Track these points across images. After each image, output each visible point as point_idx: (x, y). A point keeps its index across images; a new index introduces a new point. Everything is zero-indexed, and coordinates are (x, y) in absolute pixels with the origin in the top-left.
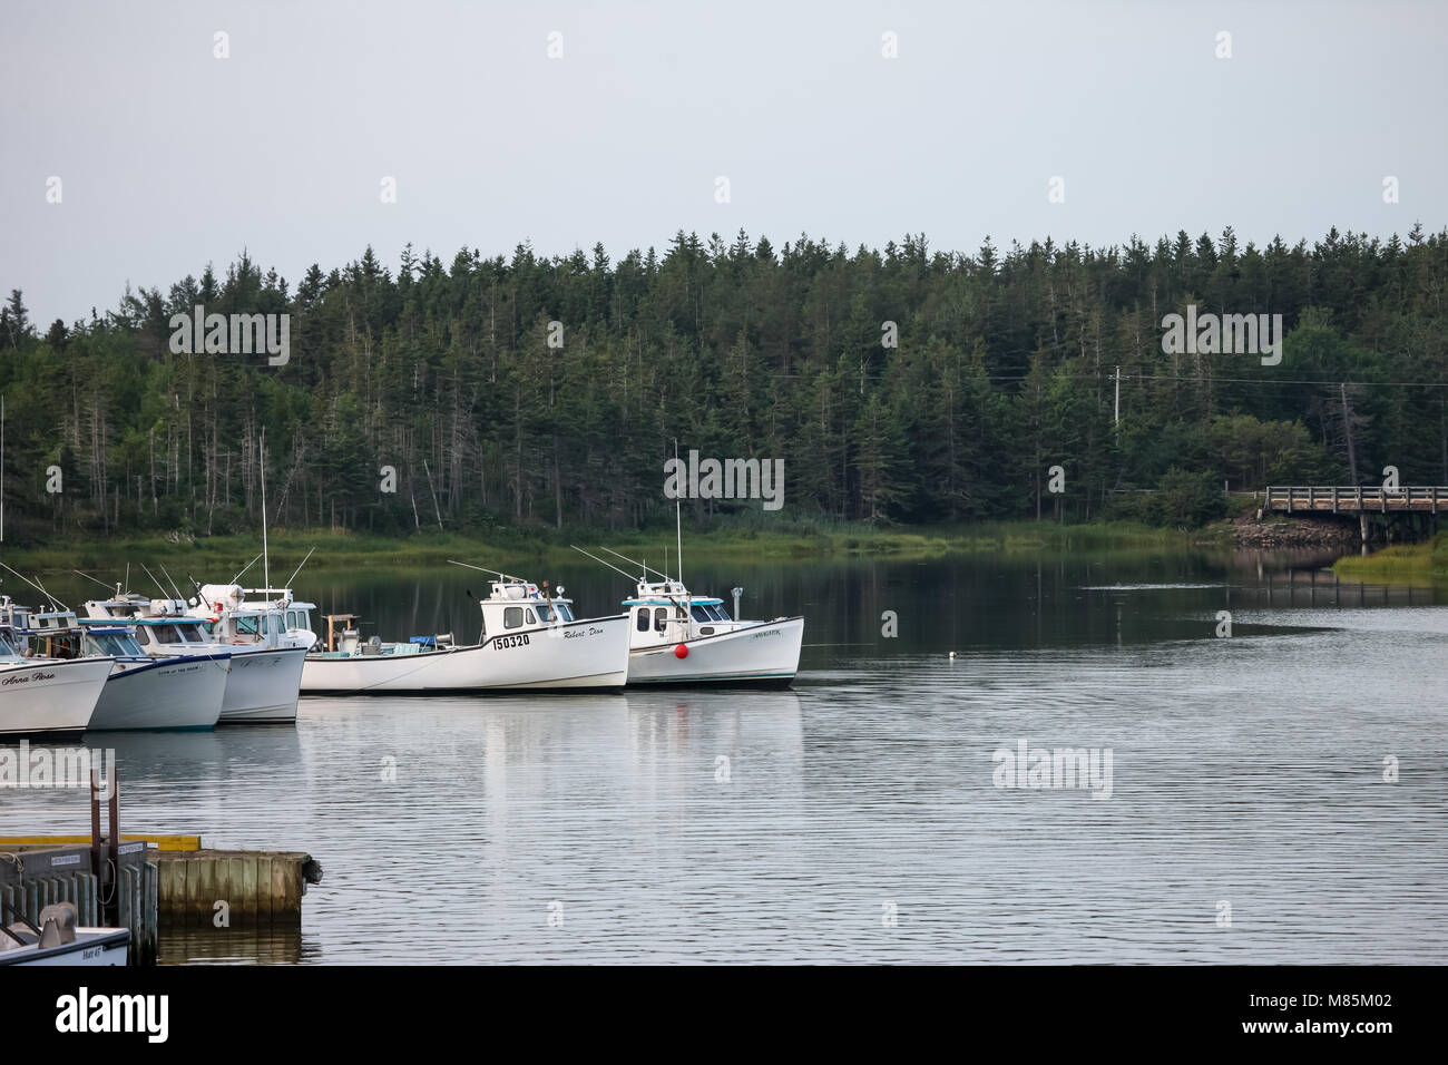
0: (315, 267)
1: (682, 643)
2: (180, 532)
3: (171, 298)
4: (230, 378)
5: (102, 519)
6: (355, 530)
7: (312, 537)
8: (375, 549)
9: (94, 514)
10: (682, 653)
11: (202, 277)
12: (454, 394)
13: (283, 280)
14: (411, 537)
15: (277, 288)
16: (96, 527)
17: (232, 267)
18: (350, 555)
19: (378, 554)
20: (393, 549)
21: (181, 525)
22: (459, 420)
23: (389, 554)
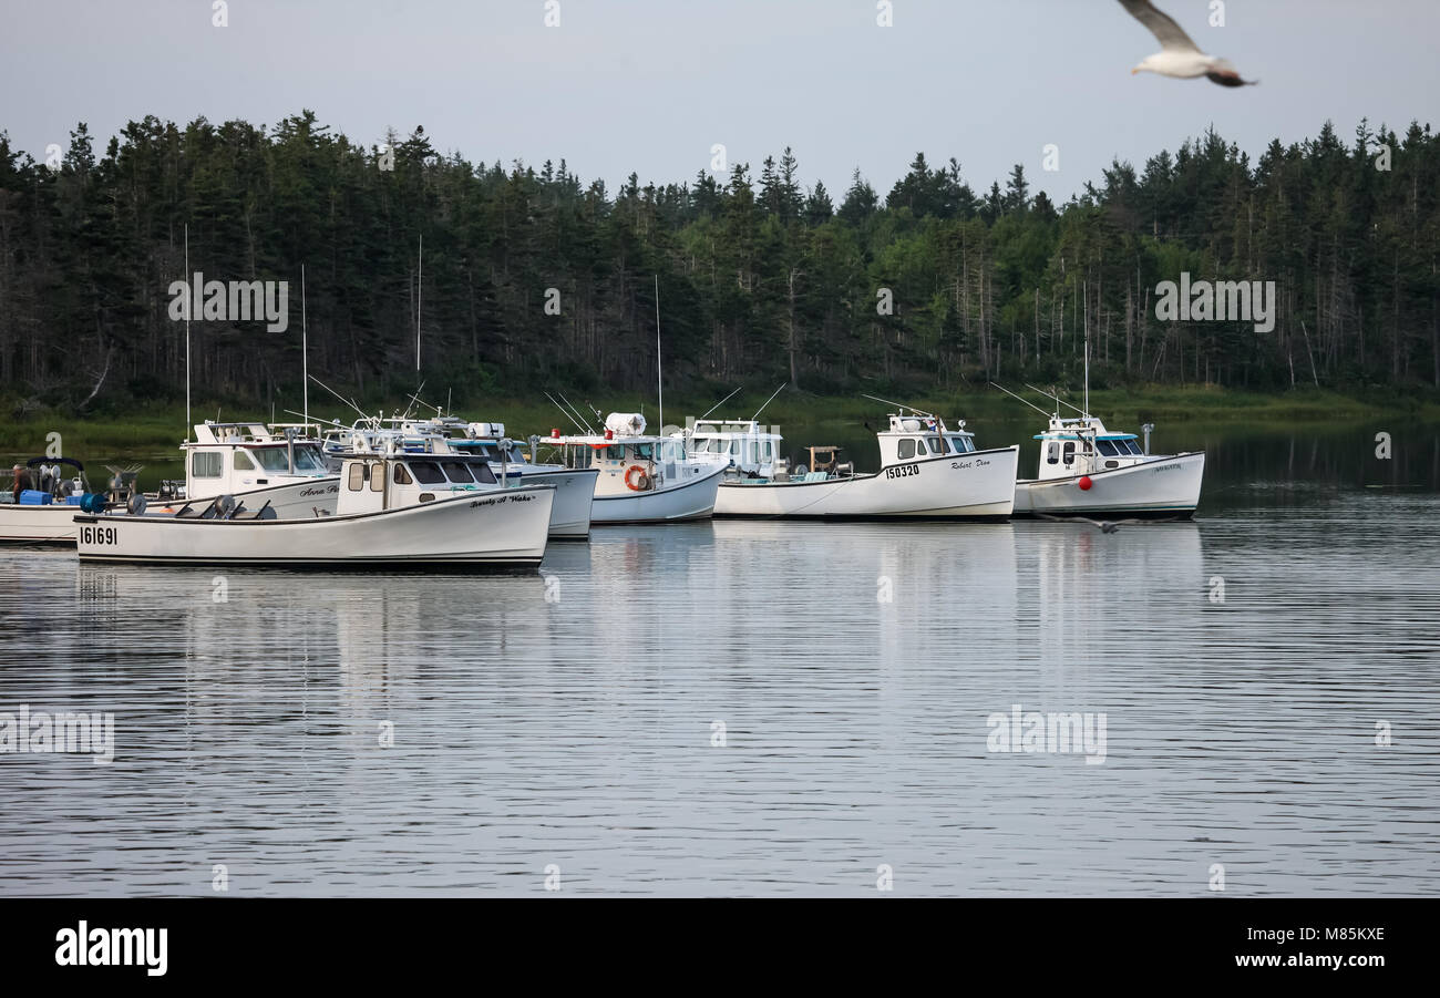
0: (1276, 142)
1: (1087, 476)
2: (1057, 386)
3: (1147, 171)
4: (1115, 243)
5: (984, 373)
6: (1227, 386)
7: (1185, 392)
8: (1244, 404)
9: (979, 368)
10: (1086, 485)
11: (1178, 152)
12: (1334, 259)
13: (1244, 154)
14: (1285, 394)
15: (1239, 161)
16: (979, 381)
17: (1197, 142)
18: (1219, 409)
19: (1246, 409)
20: (1264, 404)
21: (1059, 379)
22: (1340, 283)
23: (1258, 408)
